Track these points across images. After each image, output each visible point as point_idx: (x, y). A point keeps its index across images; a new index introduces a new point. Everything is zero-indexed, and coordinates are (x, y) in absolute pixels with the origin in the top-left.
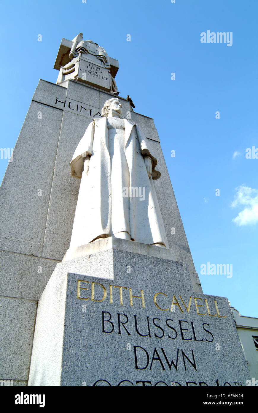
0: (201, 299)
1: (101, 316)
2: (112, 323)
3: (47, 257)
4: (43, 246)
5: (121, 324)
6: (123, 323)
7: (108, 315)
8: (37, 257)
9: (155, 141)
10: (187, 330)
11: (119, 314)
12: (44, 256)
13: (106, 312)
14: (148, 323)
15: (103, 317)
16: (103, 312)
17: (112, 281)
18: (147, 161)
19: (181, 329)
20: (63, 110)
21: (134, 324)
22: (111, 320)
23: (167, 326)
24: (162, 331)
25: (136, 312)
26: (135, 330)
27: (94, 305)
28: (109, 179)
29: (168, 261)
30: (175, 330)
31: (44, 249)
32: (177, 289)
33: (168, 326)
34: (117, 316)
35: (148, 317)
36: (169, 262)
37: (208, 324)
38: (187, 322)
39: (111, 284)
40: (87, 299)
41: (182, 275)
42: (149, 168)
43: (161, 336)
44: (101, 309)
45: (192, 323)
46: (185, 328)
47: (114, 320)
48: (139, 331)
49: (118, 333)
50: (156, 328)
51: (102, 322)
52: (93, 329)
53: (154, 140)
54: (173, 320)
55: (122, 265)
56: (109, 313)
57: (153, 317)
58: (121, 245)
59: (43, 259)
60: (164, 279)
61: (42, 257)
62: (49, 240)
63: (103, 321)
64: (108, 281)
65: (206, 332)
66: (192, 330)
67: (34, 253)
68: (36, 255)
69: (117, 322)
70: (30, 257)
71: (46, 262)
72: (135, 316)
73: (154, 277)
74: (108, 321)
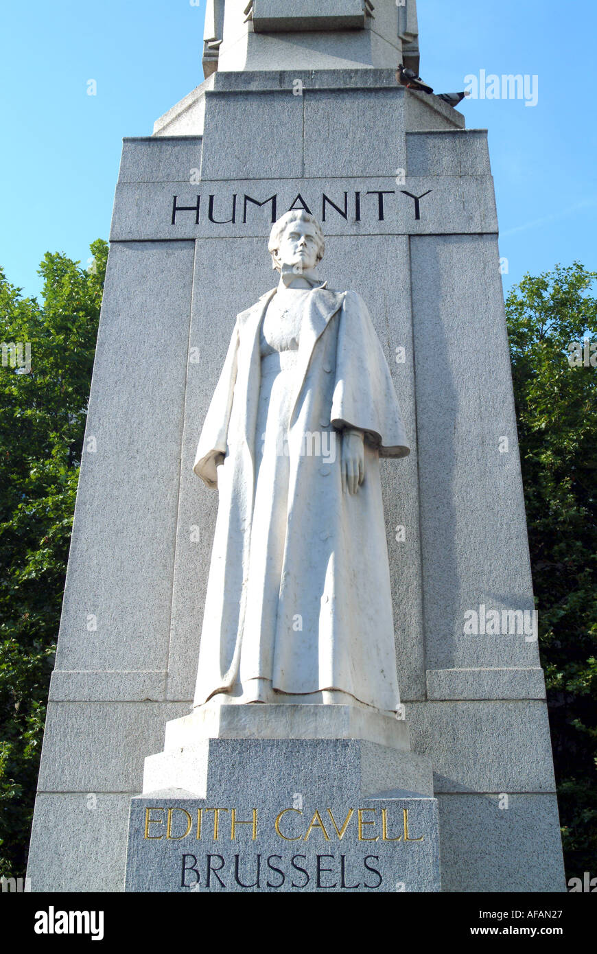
0: (374, 809)
1: (180, 863)
2: (197, 871)
3: (176, 699)
4: (167, 675)
5: (211, 871)
6: (214, 870)
7: (192, 859)
8: (157, 701)
9: (481, 234)
10: (330, 870)
11: (209, 856)
12: (169, 697)
13: (189, 855)
14: (259, 864)
15: (184, 863)
16: (184, 856)
17: (202, 801)
18: (348, 445)
19: (319, 870)
20: (194, 240)
21: (233, 869)
22: (198, 867)
23: (291, 867)
24: (281, 876)
25: (239, 848)
26: (234, 878)
27: (170, 846)
28: (246, 535)
29: (316, 743)
30: (306, 873)
31: (169, 680)
32: (325, 798)
33: (295, 866)
34: (206, 859)
35: (259, 856)
36: (319, 743)
37: (377, 857)
38: (332, 856)
39: (200, 807)
40: (160, 837)
41: (343, 768)
42: (354, 463)
43: (277, 885)
44: (181, 851)
45: (343, 857)
46: (327, 868)
47: (201, 867)
48: (241, 880)
49: (205, 886)
50: (272, 871)
51: (180, 872)
52: (166, 883)
53: (478, 231)
54: (304, 857)
55: (223, 769)
56: (194, 857)
57: (269, 855)
58: (236, 720)
59: (169, 705)
60: (302, 782)
61: (166, 701)
62: (177, 658)
63: (184, 869)
64: (196, 803)
65: (369, 871)
66: (340, 869)
67: (150, 695)
68: (155, 698)
69: (206, 869)
70: (143, 706)
71: (174, 710)
72: (237, 856)
73: (282, 781)
74: (191, 868)
